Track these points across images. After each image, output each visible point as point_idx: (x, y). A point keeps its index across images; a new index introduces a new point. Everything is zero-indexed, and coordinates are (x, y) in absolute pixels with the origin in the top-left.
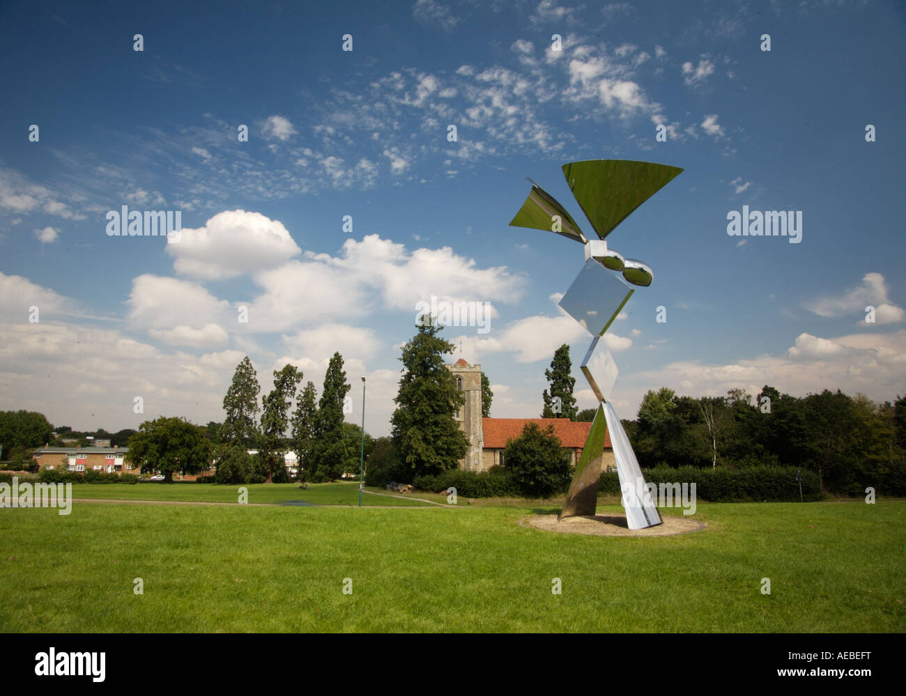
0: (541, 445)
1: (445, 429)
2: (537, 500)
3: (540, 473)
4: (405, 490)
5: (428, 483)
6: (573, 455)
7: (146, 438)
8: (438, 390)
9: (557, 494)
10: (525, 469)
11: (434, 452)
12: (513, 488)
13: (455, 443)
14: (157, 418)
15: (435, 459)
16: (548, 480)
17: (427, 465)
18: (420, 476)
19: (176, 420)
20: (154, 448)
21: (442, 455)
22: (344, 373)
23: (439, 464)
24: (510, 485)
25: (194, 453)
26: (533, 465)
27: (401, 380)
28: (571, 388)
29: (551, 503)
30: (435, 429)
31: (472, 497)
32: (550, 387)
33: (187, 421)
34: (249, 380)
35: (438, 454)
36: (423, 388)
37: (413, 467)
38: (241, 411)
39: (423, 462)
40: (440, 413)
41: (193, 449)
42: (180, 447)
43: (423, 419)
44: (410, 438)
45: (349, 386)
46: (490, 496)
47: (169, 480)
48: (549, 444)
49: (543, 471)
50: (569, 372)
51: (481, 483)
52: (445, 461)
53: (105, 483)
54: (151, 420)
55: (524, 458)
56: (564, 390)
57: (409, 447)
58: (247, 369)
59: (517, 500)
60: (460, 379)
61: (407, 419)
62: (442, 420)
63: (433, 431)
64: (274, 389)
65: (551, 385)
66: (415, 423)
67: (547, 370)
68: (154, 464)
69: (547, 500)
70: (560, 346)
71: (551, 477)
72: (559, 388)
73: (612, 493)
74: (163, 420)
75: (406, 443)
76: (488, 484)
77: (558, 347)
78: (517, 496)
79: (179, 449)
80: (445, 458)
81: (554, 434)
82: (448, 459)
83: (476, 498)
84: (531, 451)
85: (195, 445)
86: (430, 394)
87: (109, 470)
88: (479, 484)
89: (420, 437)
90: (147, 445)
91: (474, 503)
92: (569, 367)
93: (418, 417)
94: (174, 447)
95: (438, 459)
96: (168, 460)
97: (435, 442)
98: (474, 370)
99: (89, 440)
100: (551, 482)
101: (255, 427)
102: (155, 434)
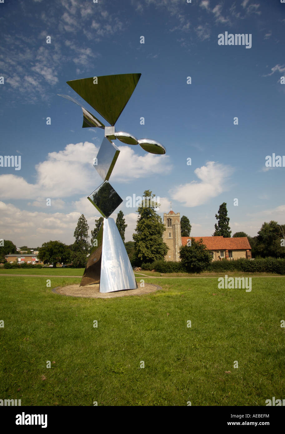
0: (196, 248)
1: (156, 242)
2: (193, 274)
3: (195, 261)
4: (137, 270)
5: (148, 266)
6: (224, 253)
7: (45, 249)
8: (152, 225)
9: (203, 271)
10: (188, 260)
11: (150, 252)
12: (182, 268)
13: (160, 248)
14: (49, 241)
15: (151, 255)
16: (198, 264)
17: (148, 258)
18: (144, 264)
19: (56, 242)
20: (47, 253)
21: (155, 254)
22: (124, 219)
23: (153, 258)
24: (181, 267)
25: (64, 255)
26: (191, 257)
27: (137, 221)
28: (228, 222)
29: (200, 275)
30: (151, 242)
31: (163, 273)
32: (218, 222)
33: (61, 242)
34: (84, 224)
35: (152, 253)
36: (145, 224)
37: (142, 259)
38: (82, 237)
39: (146, 257)
40: (153, 235)
41: (63, 254)
42: (58, 253)
43: (146, 238)
44: (140, 246)
45: (127, 225)
46: (172, 272)
47: (55, 267)
48: (200, 248)
49: (196, 260)
50: (227, 215)
51: (167, 266)
52: (156, 257)
53: (29, 268)
54: (47, 242)
55: (187, 254)
56: (224, 223)
57: (139, 251)
58: (83, 219)
59: (184, 274)
60: (170, 220)
61: (138, 238)
62: (154, 238)
63: (150, 243)
64: (96, 227)
65: (218, 221)
66: (142, 239)
67: (216, 214)
68: (48, 260)
69: (198, 274)
70: (222, 204)
71: (200, 263)
72: (222, 222)
73: (231, 271)
74: (51, 242)
75: (138, 249)
76: (170, 267)
77: (221, 204)
78: (184, 272)
79: (57, 254)
80: (156, 255)
81: (203, 243)
82: (158, 255)
83: (165, 273)
84: (191, 251)
85: (64, 252)
86: (149, 227)
87: (34, 263)
88: (166, 266)
89: (144, 246)
90: (45, 252)
91: (163, 275)
92: (226, 213)
93: (143, 237)
94: (56, 253)
95: (153, 256)
96: (54, 259)
97: (151, 248)
98: (177, 215)
99: (32, 251)
100: (200, 266)
101: (87, 244)
102: (48, 248)
